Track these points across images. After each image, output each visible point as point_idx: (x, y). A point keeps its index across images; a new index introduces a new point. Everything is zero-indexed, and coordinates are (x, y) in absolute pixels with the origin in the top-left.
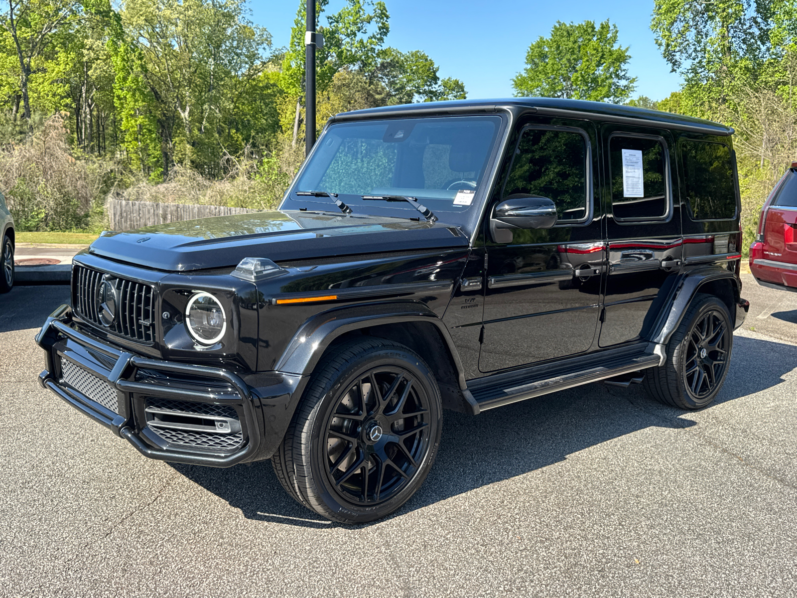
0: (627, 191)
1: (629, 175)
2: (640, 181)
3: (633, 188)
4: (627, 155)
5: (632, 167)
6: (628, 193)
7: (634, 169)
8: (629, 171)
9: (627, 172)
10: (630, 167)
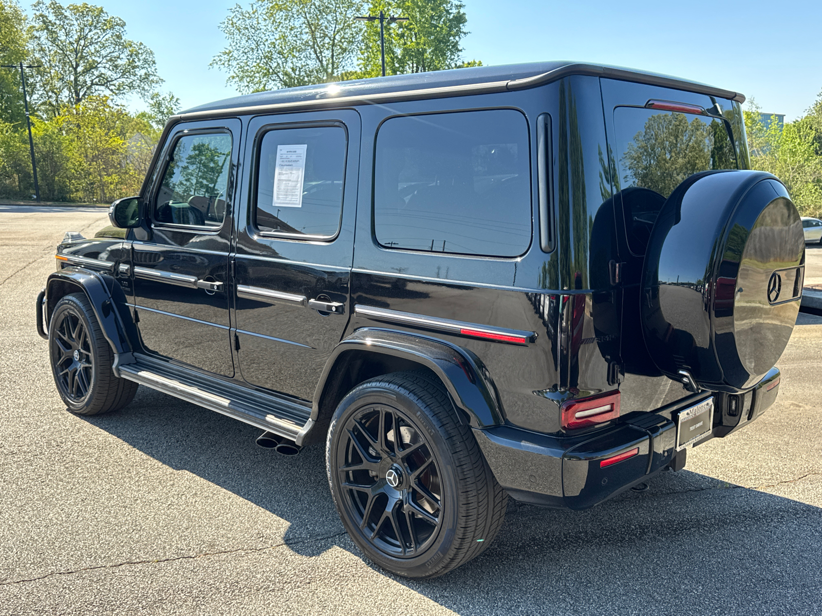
0: (278, 198)
1: (283, 177)
2: (299, 185)
3: (286, 195)
4: (284, 152)
5: (288, 167)
6: (279, 201)
7: (292, 169)
8: (284, 172)
9: (280, 174)
10: (285, 167)
